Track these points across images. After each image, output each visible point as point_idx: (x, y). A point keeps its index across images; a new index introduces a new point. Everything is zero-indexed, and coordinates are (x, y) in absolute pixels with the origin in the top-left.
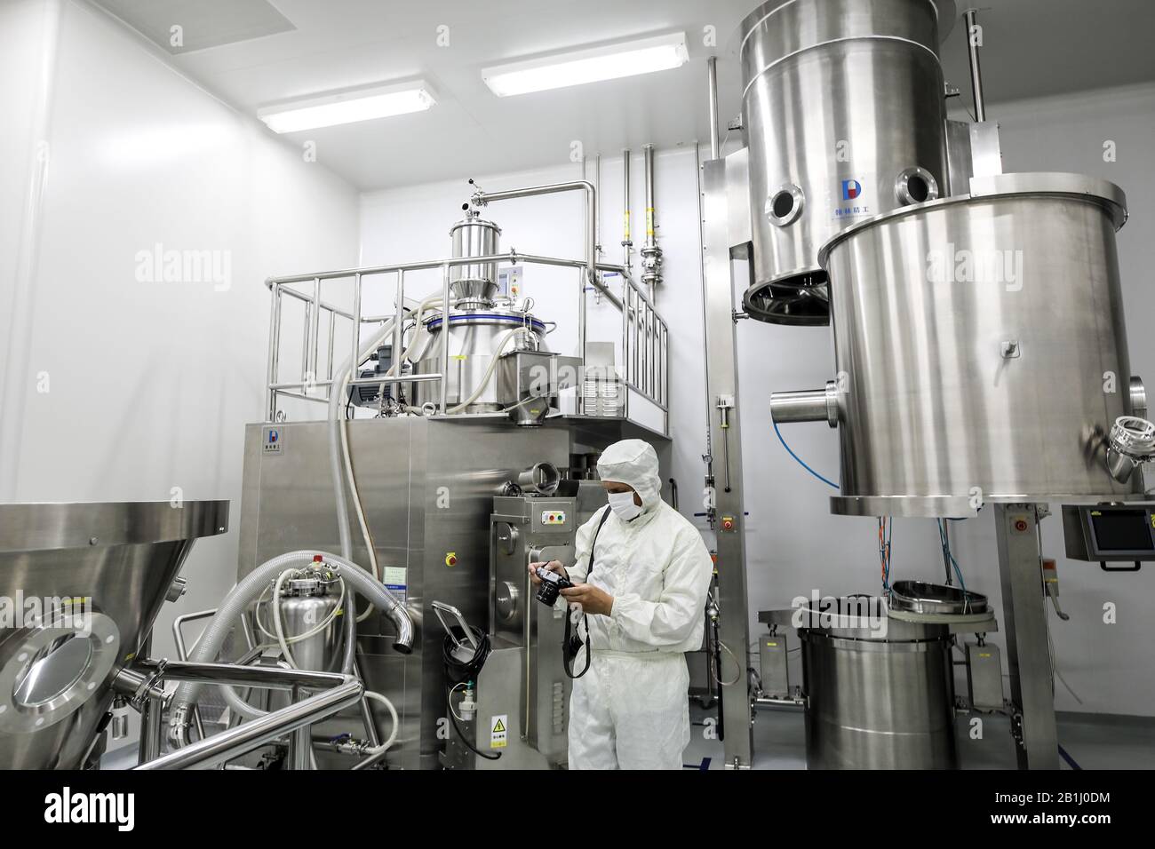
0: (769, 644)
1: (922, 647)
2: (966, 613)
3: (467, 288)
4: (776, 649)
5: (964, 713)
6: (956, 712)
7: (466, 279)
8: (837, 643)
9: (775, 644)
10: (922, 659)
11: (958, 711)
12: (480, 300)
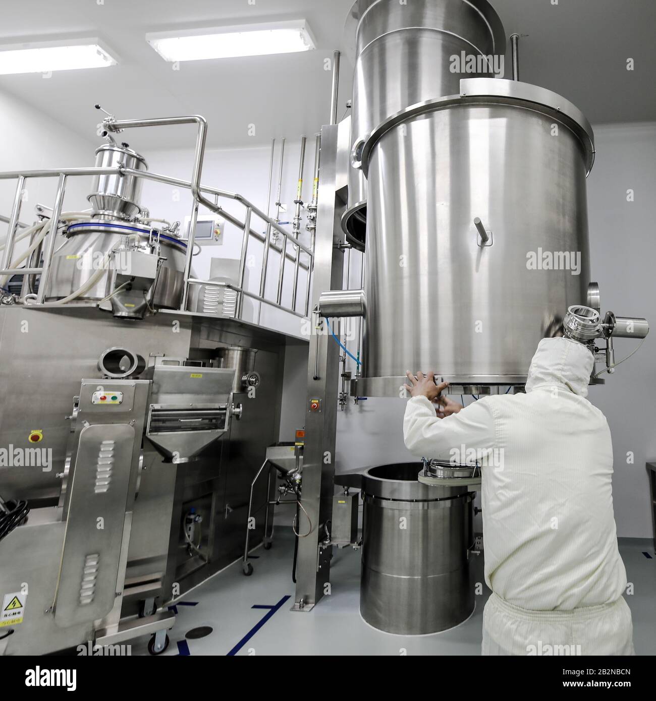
0: (339, 502)
1: (448, 503)
2: (475, 477)
3: (105, 202)
4: (345, 506)
5: (476, 554)
6: (470, 554)
7: (102, 193)
8: (385, 504)
9: (344, 502)
10: (447, 513)
11: (472, 552)
12: (115, 214)
